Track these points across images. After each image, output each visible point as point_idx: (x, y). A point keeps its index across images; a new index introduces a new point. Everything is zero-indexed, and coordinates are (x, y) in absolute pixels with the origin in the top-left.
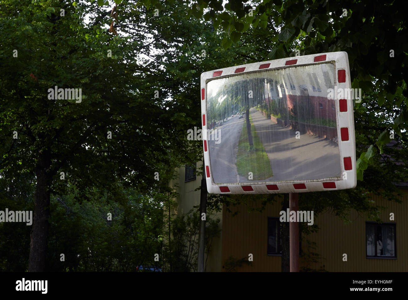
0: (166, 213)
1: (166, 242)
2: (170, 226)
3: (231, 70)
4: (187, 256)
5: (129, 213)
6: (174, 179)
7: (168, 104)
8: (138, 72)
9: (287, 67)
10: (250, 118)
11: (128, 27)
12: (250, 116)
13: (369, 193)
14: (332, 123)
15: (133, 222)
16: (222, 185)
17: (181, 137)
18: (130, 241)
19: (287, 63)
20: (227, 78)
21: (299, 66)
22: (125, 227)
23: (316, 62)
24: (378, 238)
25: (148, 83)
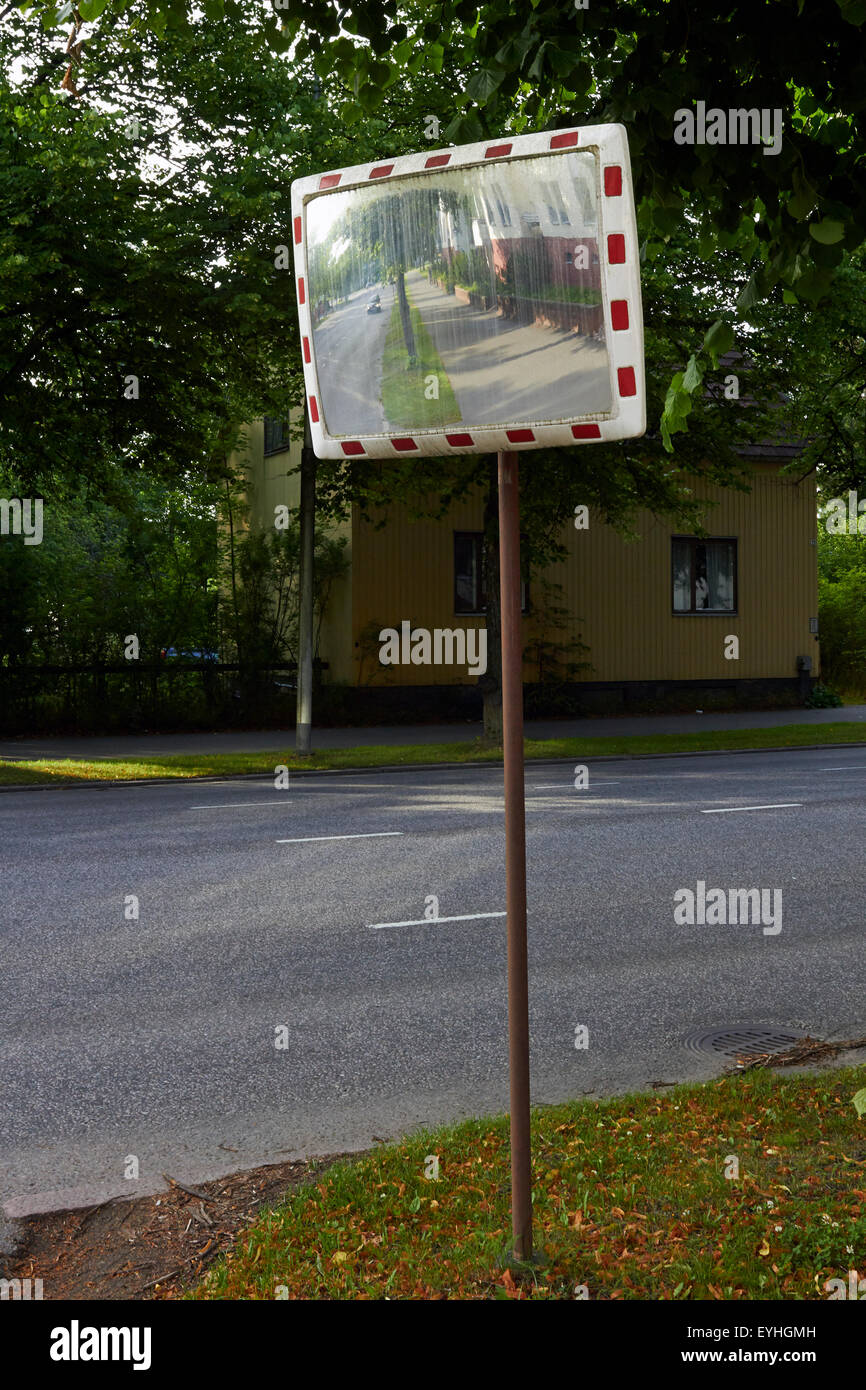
0: (223, 528)
1: (227, 593)
2: (233, 556)
3: (360, 172)
4: (275, 623)
5: (139, 530)
6: (238, 450)
7: (220, 273)
8: (146, 199)
9: (490, 163)
10: (407, 294)
11: (116, 90)
12: (407, 288)
13: (678, 470)
14: (591, 297)
15: (150, 550)
16: (348, 439)
17: (252, 352)
18: (145, 594)
19: (490, 152)
20: (352, 192)
21: (516, 159)
22: (131, 562)
23: (554, 150)
24: (698, 573)
25: (170, 225)
